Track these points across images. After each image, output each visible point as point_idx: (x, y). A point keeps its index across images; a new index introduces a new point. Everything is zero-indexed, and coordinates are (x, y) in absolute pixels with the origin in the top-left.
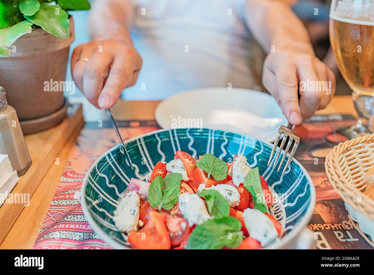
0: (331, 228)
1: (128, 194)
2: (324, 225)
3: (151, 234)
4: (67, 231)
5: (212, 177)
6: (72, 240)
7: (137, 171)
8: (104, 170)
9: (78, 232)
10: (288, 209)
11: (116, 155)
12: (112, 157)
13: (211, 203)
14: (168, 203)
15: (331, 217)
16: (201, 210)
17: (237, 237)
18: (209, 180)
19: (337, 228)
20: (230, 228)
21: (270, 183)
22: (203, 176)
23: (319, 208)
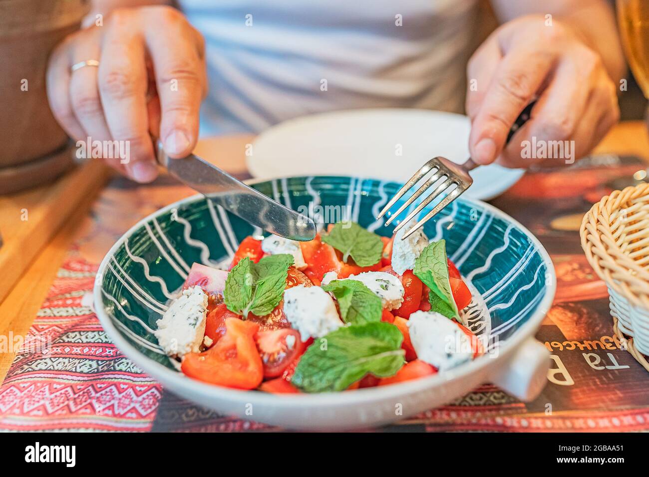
0: (577, 348)
1: (185, 291)
2: (565, 343)
3: (227, 358)
4: (66, 358)
5: (351, 261)
6: (76, 372)
7: (206, 254)
8: (141, 249)
9: (88, 360)
10: (496, 314)
11: (167, 224)
12: (158, 228)
13: (346, 302)
14: (262, 305)
15: (580, 329)
16: (327, 312)
17: (394, 359)
18: (346, 265)
19: (590, 348)
20: (379, 344)
21: (465, 271)
22: (335, 259)
23: (557, 315)
